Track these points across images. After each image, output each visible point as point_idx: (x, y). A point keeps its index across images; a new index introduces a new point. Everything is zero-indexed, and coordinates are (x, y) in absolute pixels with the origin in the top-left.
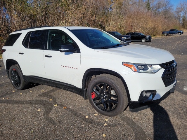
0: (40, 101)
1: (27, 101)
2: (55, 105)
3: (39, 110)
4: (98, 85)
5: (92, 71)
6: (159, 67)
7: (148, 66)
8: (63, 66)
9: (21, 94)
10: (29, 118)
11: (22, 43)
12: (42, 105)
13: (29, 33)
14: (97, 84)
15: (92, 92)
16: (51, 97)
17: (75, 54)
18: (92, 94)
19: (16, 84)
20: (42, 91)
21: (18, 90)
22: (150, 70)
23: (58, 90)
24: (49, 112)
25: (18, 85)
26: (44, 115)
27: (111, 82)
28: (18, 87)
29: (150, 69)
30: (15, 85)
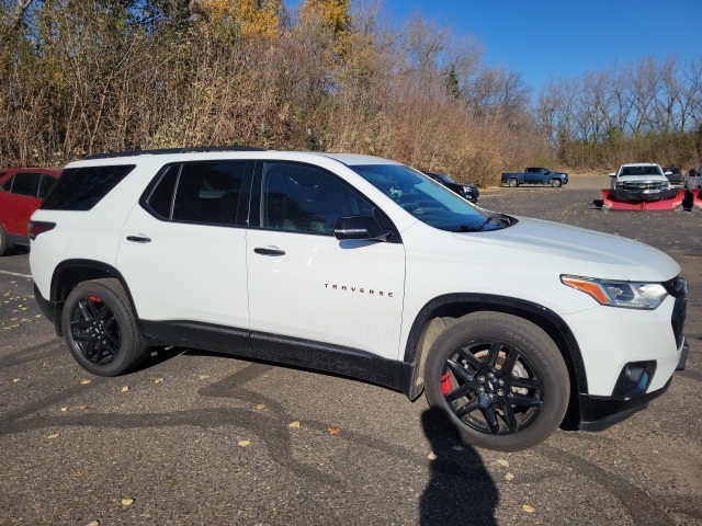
0: (223, 411)
1: (167, 414)
2: (292, 425)
3: (243, 443)
4: (467, 350)
5: (454, 301)
6: (661, 290)
7: (632, 287)
8: (330, 286)
9: (125, 389)
10: (226, 470)
11: (142, 202)
12: (238, 425)
13: (174, 167)
14: (466, 345)
15: (444, 373)
16: (255, 398)
17: (383, 248)
18: (444, 378)
19: (94, 352)
20: (202, 377)
21: (101, 378)
22: (639, 300)
23: (263, 372)
24: (287, 448)
25: (101, 357)
26: (275, 460)
27: (522, 336)
28: (104, 364)
29: (637, 295)
30: (88, 357)
